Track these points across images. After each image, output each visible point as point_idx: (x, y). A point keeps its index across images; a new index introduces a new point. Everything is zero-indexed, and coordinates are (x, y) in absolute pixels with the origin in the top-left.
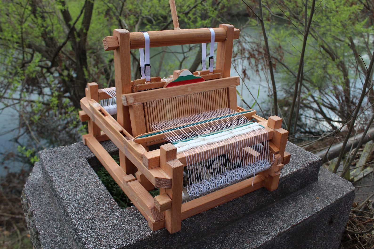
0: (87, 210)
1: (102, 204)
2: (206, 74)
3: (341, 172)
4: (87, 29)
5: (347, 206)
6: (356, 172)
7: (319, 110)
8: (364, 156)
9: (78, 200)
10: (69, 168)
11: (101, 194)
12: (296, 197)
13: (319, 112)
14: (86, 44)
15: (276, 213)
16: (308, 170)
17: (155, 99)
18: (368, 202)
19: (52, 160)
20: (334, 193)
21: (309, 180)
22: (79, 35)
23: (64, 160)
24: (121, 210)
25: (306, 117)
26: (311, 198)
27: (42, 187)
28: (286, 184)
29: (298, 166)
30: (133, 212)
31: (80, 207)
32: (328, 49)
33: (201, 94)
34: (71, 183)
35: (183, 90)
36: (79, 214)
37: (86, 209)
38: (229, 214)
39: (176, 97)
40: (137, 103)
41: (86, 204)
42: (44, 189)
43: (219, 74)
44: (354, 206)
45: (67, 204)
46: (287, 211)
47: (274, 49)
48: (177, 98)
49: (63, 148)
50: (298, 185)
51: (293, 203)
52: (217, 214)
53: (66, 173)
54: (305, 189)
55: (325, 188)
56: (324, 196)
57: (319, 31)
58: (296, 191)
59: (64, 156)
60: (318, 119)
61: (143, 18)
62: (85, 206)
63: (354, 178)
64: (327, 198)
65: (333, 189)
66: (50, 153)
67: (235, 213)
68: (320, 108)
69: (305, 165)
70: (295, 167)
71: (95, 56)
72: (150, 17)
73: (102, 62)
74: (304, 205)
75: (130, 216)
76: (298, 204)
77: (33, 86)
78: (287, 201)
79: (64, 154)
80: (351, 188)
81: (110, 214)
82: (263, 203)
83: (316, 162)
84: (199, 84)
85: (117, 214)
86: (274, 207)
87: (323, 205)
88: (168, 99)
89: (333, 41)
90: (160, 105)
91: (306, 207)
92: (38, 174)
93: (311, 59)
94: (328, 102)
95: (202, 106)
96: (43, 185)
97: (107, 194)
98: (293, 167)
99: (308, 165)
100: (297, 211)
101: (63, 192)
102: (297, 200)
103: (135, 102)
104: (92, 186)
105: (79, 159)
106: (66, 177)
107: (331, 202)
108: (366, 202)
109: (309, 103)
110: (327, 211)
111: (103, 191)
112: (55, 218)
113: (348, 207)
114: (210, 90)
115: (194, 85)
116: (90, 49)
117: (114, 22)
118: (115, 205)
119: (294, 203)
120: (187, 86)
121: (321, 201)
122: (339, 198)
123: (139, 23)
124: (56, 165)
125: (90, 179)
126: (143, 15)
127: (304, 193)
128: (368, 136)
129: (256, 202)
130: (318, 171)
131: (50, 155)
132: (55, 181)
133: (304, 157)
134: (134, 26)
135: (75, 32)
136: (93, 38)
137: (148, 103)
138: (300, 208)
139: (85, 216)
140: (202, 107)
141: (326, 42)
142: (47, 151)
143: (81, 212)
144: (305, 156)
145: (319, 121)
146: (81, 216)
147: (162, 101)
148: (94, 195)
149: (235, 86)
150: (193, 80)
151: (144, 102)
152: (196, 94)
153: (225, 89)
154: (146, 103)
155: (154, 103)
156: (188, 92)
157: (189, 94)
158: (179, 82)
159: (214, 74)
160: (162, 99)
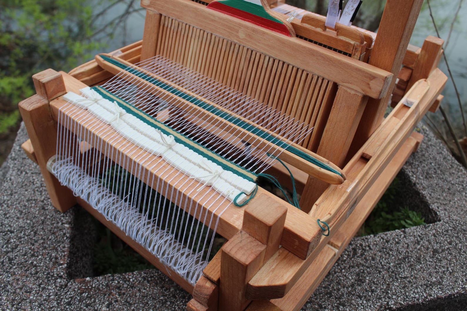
1: (42, 255)
2: (317, 27)
9: (12, 232)
11: (56, 230)
17: (179, 18)
24: (64, 281)
30: (81, 294)
31: (4, 249)
33: (262, 57)
34: (27, 190)
35: (230, 28)
39: (212, 34)
40: (152, 9)
43: (350, 44)
48: (213, 37)
62: (13, 250)
75: (69, 303)
84: (267, 34)
85: (52, 289)
88: (198, 30)
90: (183, 33)
95: (256, 83)
97: (65, 234)
103: (151, 7)
114: (287, 60)
115: (254, 30)
118: (62, 264)
120: (240, 25)
132: (8, 178)
137: (167, 18)
140: (255, 86)
147: (187, 26)
148: (43, 229)
149: (361, 93)
150: (262, 19)
151: (163, 14)
152: (252, 51)
153: (326, 83)
154: (165, 17)
155: (175, 23)
156: (238, 37)
157: (238, 42)
158: (233, 8)
159: (337, 35)
160: (189, 24)
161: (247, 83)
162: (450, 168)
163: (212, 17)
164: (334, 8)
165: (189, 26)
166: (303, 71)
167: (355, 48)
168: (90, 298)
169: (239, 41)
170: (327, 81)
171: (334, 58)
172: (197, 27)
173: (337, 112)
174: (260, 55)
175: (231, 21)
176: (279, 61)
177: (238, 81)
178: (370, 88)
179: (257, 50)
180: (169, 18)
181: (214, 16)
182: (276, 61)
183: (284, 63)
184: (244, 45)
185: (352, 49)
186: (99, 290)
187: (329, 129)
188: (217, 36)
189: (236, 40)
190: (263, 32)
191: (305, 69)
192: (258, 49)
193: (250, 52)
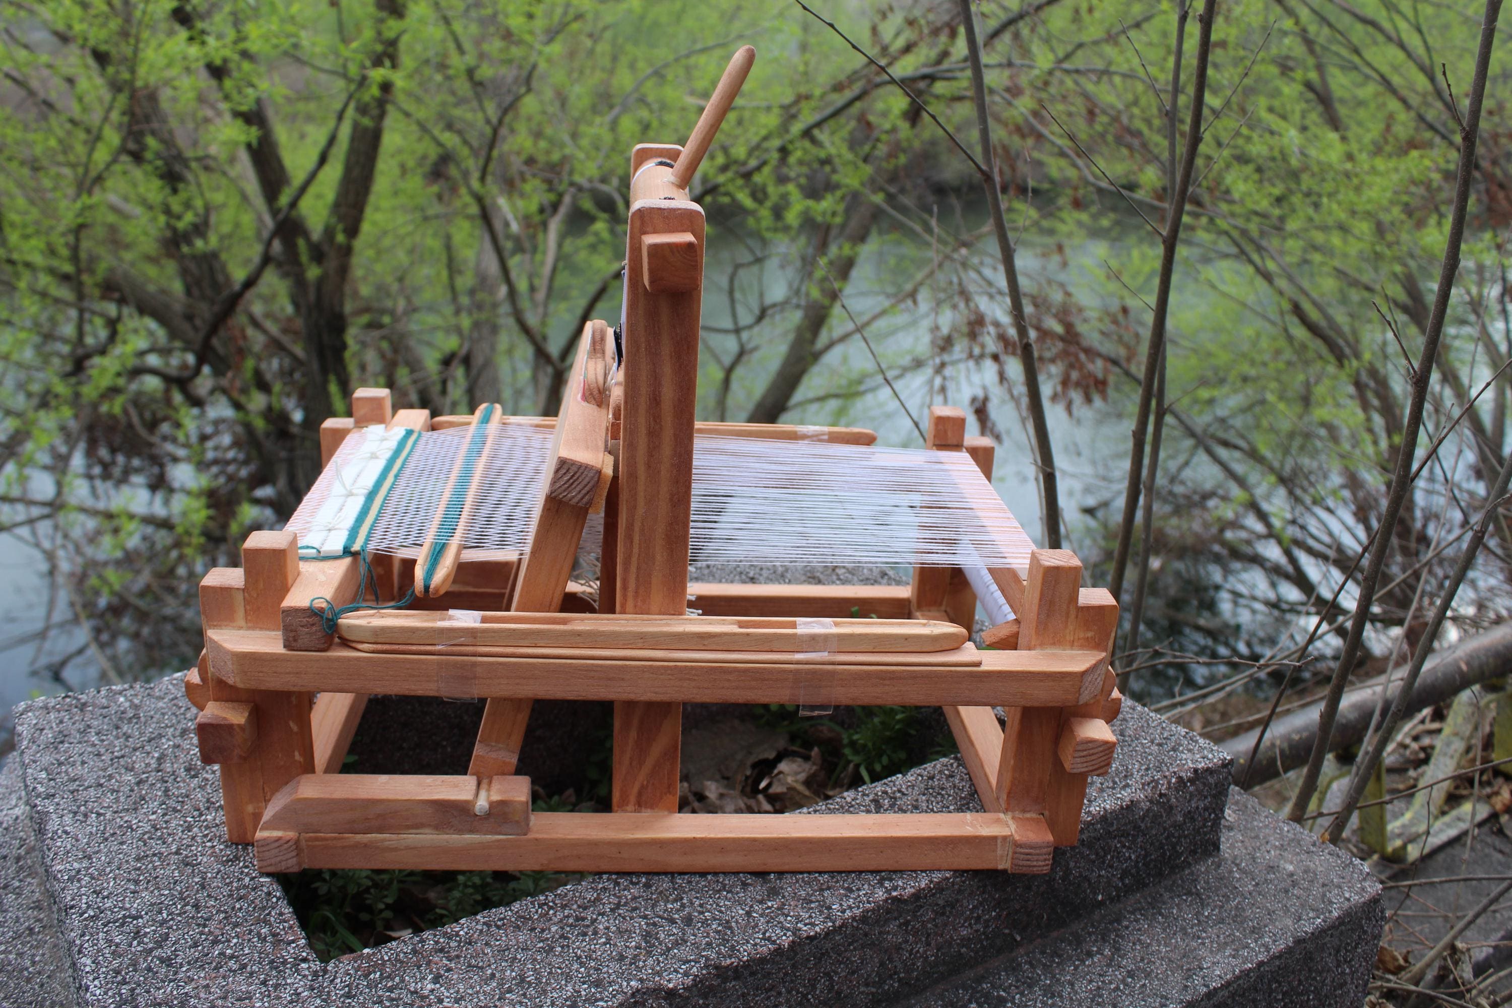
0: (167, 961)
1: (237, 936)
3: (1332, 818)
4: (353, 231)
5: (1350, 967)
6: (1412, 823)
7: (1290, 569)
8: (1445, 754)
9: (135, 918)
10: (129, 777)
11: (242, 892)
12: (1119, 921)
13: (1287, 577)
14: (347, 289)
15: (1022, 994)
16: (1171, 808)
18: (1453, 949)
19: (62, 742)
20: (1286, 910)
21: (1180, 849)
22: (318, 255)
23: (117, 742)
24: (316, 966)
25: (1236, 595)
26: (1183, 930)
27: (18, 859)
28: (1072, 864)
29: (1127, 785)
30: (366, 976)
31: (136, 947)
32: (1323, 323)
34: (122, 843)
36: (124, 982)
37: (162, 960)
38: (805, 996)
41: (166, 937)
42: (21, 868)
44: (1391, 967)
45: (83, 935)
46: (1072, 984)
47: (1101, 320)
49: (120, 693)
50: (1125, 873)
51: (1100, 952)
52: (743, 995)
53: (108, 799)
54: (1162, 891)
55: (1251, 888)
56: (1242, 923)
57: (1282, 253)
58: (1118, 896)
59: (117, 728)
60: (1285, 606)
61: (580, 189)
62: (159, 945)
63: (1404, 847)
64: (1253, 931)
65: (1287, 891)
66: (63, 714)
67: (831, 989)
68: (1293, 560)
69: (1157, 782)
70: (1110, 791)
71: (383, 338)
72: (605, 188)
73: (414, 366)
74: (1150, 962)
75: (348, 995)
76: (1122, 957)
77: (129, 456)
78: (1078, 941)
79: (121, 719)
80: (1363, 889)
81: (264, 983)
82: (964, 950)
83: (1208, 770)
85: (296, 982)
86: (1014, 968)
87: (1234, 962)
89: (1341, 291)
91: (1160, 967)
92: (14, 802)
93: (1253, 363)
94: (1326, 539)
96: (22, 852)
97: (269, 894)
98: (1102, 790)
99: (1169, 783)
100: (1117, 988)
101: (79, 880)
102: (1122, 937)
104: (211, 855)
105: (178, 740)
106: (108, 816)
107: (1274, 950)
108: (1444, 949)
109: (1248, 542)
110: (1256, 990)
111: (252, 879)
112: (44, 999)
113: (1352, 973)
116: (367, 310)
117: (466, 206)
118: (293, 941)
119: (1107, 952)
121: (1226, 944)
122: (1309, 929)
123: (563, 210)
124: (73, 764)
125: (207, 827)
126: (577, 178)
127: (1154, 906)
128: (1459, 668)
129: (928, 944)
130: (1220, 810)
131: (61, 722)
132: (56, 832)
133: (1155, 748)
134: (545, 225)
135: (301, 243)
136: (378, 267)
138: (1131, 974)
139: (148, 992)
141: (1314, 295)
142: (52, 702)
143: (135, 970)
144: (1160, 745)
145: (1288, 616)
146: (133, 990)
148: (209, 896)
168: (390, 977)
186: (402, 962)
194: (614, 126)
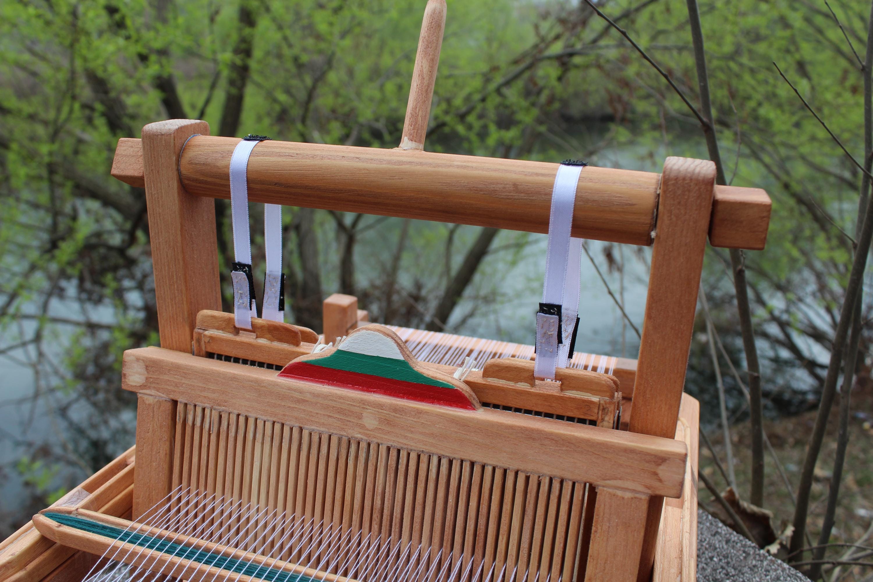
7: (784, 340)
13: (783, 344)
17: (219, 405)
33: (424, 459)
35: (340, 411)
39: (301, 429)
40: (153, 392)
48: (305, 433)
60: (781, 361)
61: (362, 126)
84: (426, 413)
88: (269, 425)
89: (811, 174)
90: (232, 434)
103: (149, 388)
109: (760, 325)
114: (479, 457)
115: (396, 409)
120: (363, 402)
126: (360, 120)
137: (190, 408)
140: (417, 520)
145: (783, 368)
147: (242, 420)
149: (644, 493)
150: (408, 384)
151: (179, 400)
152: (399, 451)
153: (570, 488)
154: (186, 405)
155: (212, 416)
156: (363, 427)
157: (365, 438)
158: (339, 371)
159: (562, 390)
160: (244, 413)
161: (399, 516)
162: (745, 558)
163: (297, 395)
164: (548, 343)
165: (247, 419)
166: (516, 473)
167: (601, 408)
169: (366, 435)
170: (570, 483)
171: (576, 438)
172: (265, 418)
173: (605, 538)
174: (419, 456)
175: (341, 397)
176: (462, 461)
177: (376, 515)
178: (660, 480)
179: (409, 447)
180: (195, 406)
181: (301, 392)
182: (454, 462)
183: (472, 464)
184: (379, 441)
185: (596, 411)
187: (595, 575)
188: (313, 430)
189: (360, 433)
190: (418, 409)
191: (521, 468)
192: (412, 445)
193: (393, 454)
194: (382, 88)
